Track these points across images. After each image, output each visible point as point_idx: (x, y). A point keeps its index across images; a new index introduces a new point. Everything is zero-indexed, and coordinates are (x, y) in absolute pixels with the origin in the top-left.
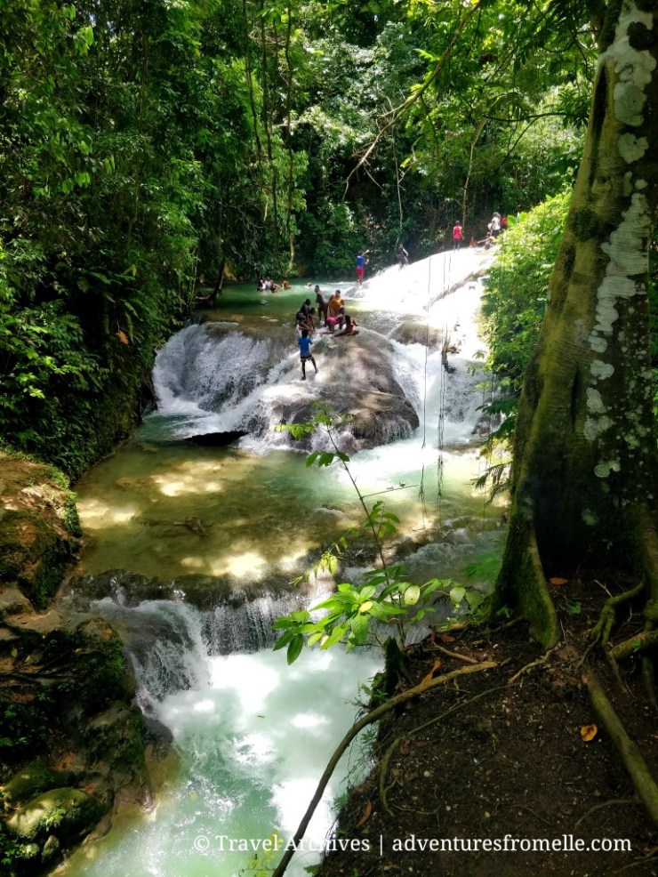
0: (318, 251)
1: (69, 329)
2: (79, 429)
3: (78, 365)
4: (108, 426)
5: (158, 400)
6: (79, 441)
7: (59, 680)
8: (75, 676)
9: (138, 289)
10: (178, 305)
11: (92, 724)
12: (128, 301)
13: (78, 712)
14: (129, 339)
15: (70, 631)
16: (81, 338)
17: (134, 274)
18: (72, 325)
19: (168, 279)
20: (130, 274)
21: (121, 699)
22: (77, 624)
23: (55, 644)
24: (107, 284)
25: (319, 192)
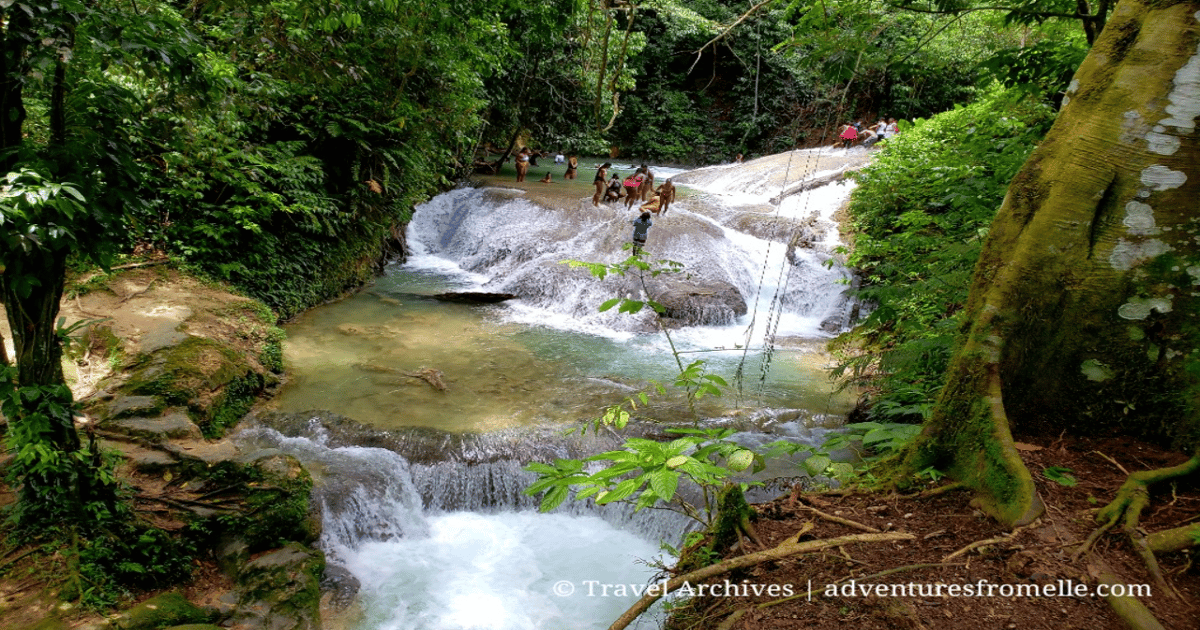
0: (640, 134)
1: (307, 170)
2: (301, 270)
3: (311, 206)
4: (339, 271)
5: (408, 254)
6: (299, 281)
7: (221, 512)
8: (245, 509)
9: (404, 141)
10: (452, 165)
11: (255, 562)
12: (389, 152)
13: (239, 547)
14: (383, 189)
15: (245, 463)
16: (321, 180)
17: (402, 126)
18: (311, 166)
19: (445, 139)
20: (397, 126)
21: (299, 541)
22: (256, 458)
23: (225, 474)
24: (365, 133)
25: (652, 79)
